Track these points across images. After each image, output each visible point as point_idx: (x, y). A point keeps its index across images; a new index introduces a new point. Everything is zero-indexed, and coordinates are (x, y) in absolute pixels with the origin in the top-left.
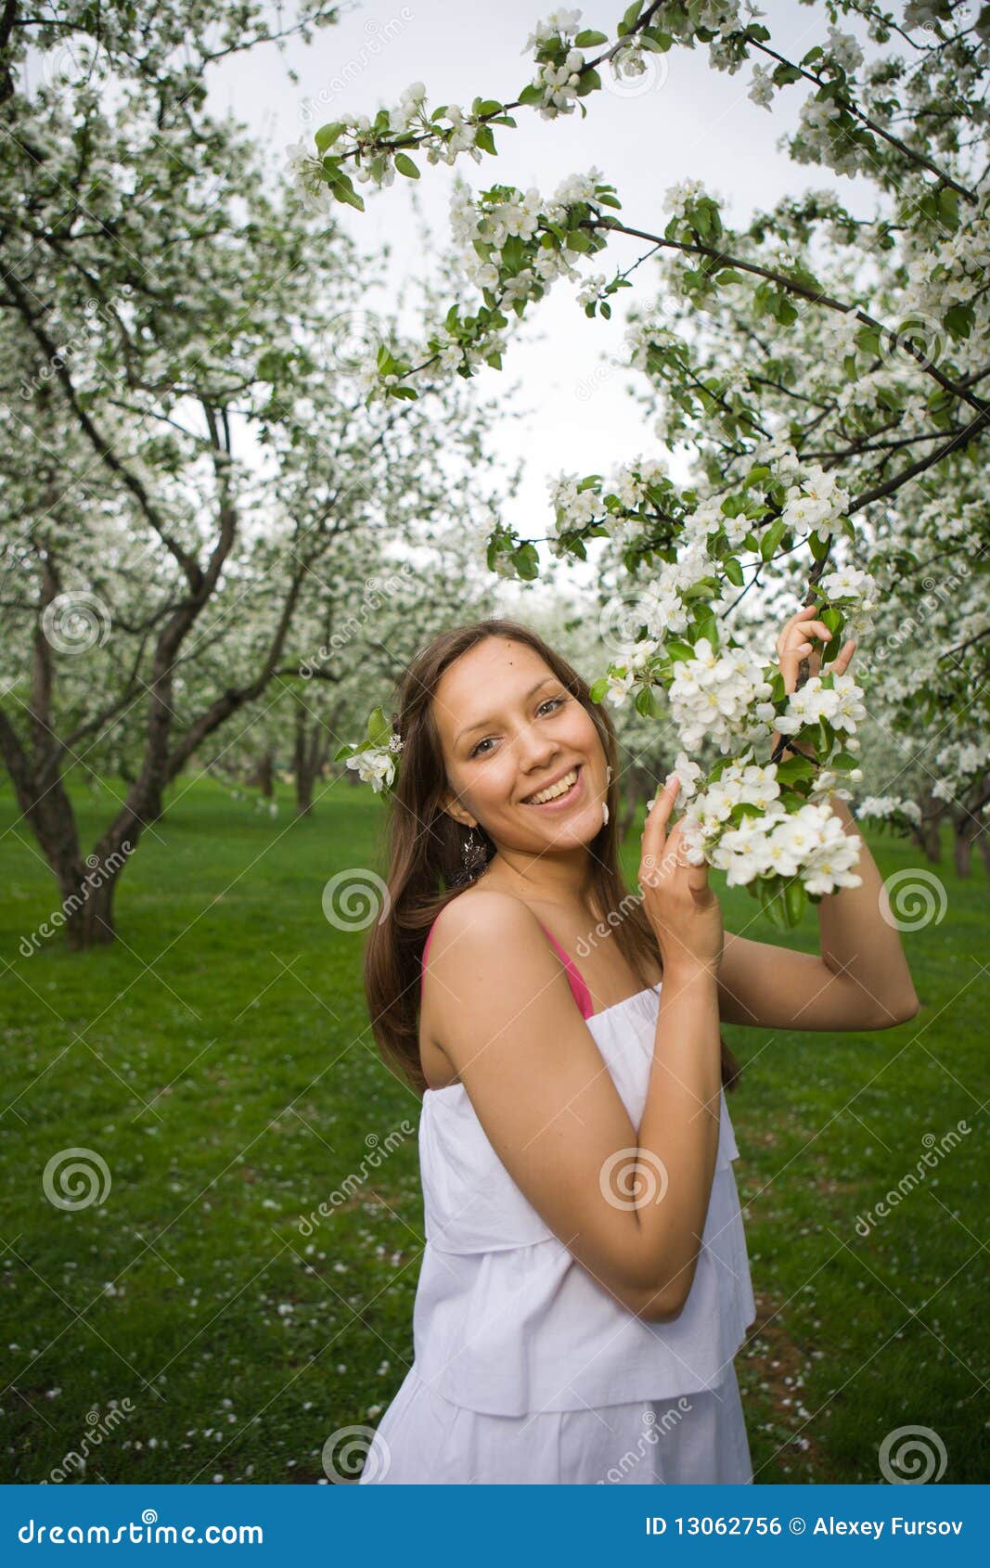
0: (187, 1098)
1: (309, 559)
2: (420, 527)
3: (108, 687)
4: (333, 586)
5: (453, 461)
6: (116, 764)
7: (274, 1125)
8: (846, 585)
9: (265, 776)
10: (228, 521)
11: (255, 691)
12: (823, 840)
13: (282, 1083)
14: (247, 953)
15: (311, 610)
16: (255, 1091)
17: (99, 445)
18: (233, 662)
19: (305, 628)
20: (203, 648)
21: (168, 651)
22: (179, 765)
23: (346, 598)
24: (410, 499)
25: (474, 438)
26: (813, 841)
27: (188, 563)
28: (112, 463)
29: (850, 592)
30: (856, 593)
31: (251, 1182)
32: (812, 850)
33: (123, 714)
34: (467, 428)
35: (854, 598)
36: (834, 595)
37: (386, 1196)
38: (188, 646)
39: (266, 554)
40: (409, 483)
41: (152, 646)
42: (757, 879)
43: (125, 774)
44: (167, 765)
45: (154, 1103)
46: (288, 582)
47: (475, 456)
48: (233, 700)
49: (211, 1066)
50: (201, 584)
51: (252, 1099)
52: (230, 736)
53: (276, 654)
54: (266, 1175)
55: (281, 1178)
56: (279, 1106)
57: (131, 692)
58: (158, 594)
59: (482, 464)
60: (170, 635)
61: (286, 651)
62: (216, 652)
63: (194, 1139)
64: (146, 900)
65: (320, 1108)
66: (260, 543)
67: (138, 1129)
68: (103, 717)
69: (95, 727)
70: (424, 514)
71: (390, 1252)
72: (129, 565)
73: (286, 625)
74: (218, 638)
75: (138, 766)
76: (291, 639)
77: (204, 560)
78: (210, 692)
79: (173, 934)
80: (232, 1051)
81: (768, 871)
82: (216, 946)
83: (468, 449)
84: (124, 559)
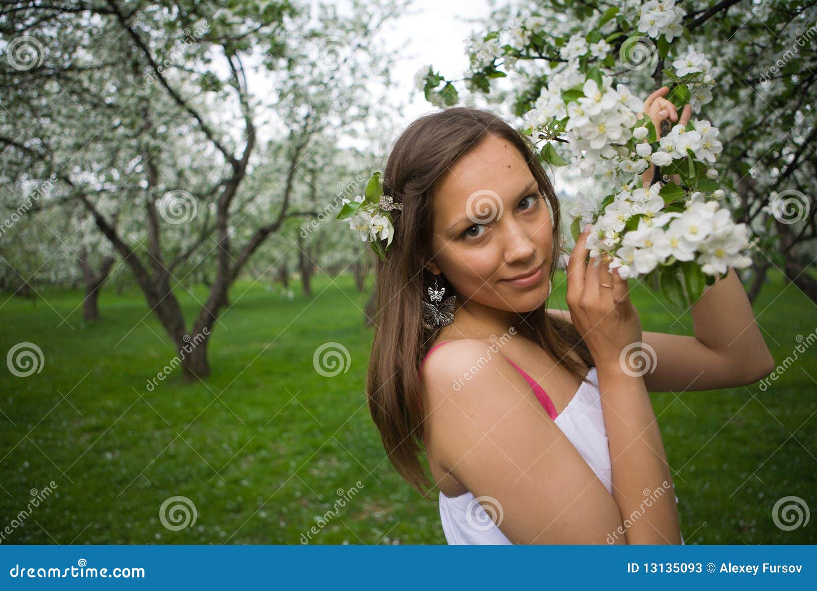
0: (263, 461)
1: (299, 149)
2: (359, 126)
3: (191, 233)
4: (315, 162)
5: (375, 87)
6: (200, 276)
7: (315, 472)
8: (690, 66)
9: (283, 276)
10: (251, 132)
11: (275, 227)
12: (715, 229)
13: (315, 447)
14: (285, 375)
15: (302, 179)
16: (300, 453)
17: (173, 93)
18: (261, 212)
19: (300, 189)
20: (242, 206)
21: (223, 208)
22: (235, 273)
23: (322, 169)
24: (353, 111)
25: (386, 72)
26: (705, 230)
27: (230, 159)
28: (180, 102)
29: (694, 70)
30: (698, 70)
31: (306, 506)
32: (707, 236)
33: (201, 248)
34: (382, 65)
35: (698, 73)
36: (681, 74)
37: (383, 507)
38: (234, 205)
39: (274, 148)
40: (350, 101)
41: (214, 208)
42: (659, 267)
43: (206, 282)
44: (229, 275)
45: (245, 466)
46: (288, 164)
47: (388, 84)
48: (263, 234)
49: (274, 441)
50: (239, 168)
51: (299, 458)
52: (262, 256)
53: (286, 205)
54: (314, 501)
55: (323, 502)
56: (315, 460)
57: (205, 234)
58: (214, 178)
59: (392, 87)
60: (224, 200)
61: (291, 202)
62: (251, 209)
63: (270, 484)
64: (225, 351)
65: (340, 459)
66: (271, 143)
67: (236, 482)
68: (190, 251)
69: (187, 256)
70: (362, 117)
71: (392, 540)
72: (196, 165)
73: (289, 188)
74: (251, 199)
75: (213, 277)
76: (292, 196)
77: (239, 156)
78: (249, 232)
79: (243, 368)
80: (285, 431)
81: (668, 259)
82: (268, 373)
83: (383, 79)
84: (193, 160)
